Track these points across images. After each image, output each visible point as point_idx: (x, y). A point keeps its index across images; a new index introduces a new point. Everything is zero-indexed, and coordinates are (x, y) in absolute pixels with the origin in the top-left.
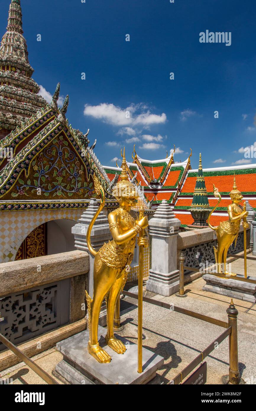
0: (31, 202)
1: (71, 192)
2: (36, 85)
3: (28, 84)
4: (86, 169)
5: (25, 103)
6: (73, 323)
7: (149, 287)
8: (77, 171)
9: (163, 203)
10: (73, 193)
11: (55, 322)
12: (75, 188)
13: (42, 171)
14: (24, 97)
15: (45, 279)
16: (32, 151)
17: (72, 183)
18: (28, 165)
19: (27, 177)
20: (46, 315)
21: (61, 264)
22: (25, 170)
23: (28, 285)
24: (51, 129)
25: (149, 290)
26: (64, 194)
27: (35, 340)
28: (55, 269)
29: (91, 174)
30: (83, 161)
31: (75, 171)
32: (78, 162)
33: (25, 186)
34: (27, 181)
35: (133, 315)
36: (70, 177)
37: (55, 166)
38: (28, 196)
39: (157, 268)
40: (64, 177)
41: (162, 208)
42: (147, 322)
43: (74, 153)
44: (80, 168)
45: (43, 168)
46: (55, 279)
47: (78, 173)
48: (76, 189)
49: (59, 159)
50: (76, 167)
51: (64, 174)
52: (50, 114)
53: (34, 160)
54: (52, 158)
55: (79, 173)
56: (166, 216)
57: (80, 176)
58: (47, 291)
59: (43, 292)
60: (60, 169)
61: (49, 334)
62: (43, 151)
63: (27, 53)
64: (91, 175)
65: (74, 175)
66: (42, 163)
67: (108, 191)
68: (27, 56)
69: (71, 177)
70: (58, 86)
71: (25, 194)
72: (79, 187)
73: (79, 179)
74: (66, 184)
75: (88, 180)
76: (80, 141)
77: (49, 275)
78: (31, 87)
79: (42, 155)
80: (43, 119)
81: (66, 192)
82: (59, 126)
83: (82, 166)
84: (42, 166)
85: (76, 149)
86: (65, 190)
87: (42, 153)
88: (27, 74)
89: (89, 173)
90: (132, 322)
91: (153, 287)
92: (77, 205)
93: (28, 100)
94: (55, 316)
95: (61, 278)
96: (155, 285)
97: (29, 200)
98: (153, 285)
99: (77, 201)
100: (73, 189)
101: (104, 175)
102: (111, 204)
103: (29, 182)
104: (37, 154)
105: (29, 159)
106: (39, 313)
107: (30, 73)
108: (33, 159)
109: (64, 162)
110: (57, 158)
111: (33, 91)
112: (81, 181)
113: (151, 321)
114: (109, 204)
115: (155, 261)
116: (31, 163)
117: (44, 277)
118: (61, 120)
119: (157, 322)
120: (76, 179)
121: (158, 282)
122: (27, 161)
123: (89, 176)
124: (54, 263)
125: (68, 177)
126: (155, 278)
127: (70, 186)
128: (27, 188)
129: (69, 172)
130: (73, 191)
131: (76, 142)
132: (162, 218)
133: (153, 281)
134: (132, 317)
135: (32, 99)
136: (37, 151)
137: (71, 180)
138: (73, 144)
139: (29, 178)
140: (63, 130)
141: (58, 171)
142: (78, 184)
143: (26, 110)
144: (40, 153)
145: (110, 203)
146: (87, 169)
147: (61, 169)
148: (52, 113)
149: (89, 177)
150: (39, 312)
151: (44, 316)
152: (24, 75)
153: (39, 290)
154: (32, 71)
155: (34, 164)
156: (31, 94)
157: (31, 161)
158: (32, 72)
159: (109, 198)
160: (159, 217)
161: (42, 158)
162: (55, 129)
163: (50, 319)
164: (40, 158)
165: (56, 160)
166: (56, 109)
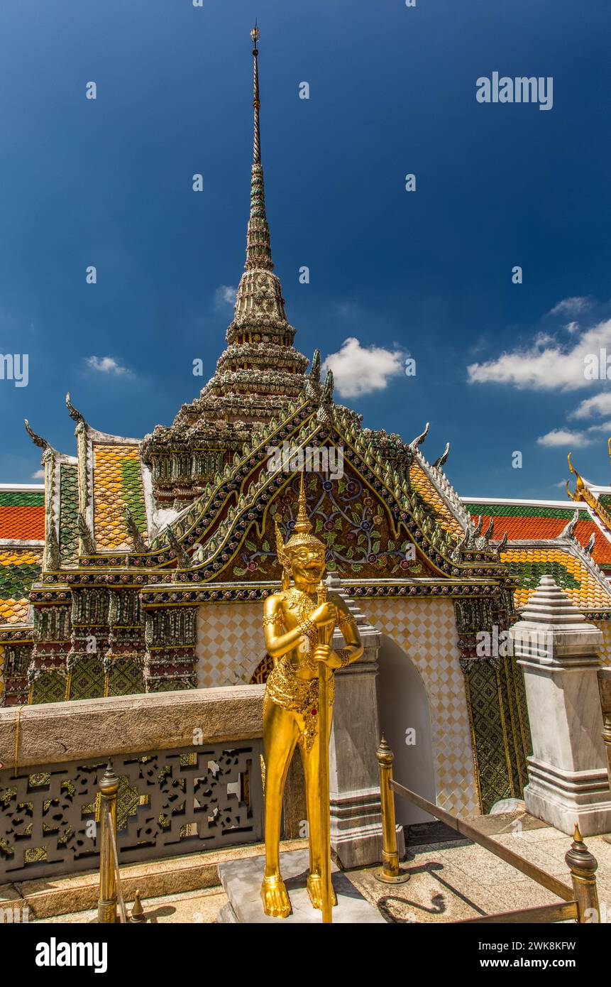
0: (270, 584)
1: (357, 562)
2: (299, 357)
3: (284, 359)
4: (390, 512)
5: (274, 397)
6: (290, 841)
7: (531, 803)
8: (369, 518)
9: (545, 585)
10: (362, 564)
11: (250, 829)
12: (366, 553)
13: (290, 523)
14: (275, 385)
15: (221, 731)
16: (268, 486)
17: (359, 543)
18: (261, 513)
19: (260, 536)
20: (229, 810)
21: (255, 704)
22: (257, 523)
23: (185, 737)
24: (304, 441)
25: (531, 811)
26: (342, 567)
27: (203, 855)
28: (241, 714)
29: (402, 522)
30: (379, 496)
31: (363, 519)
32: (369, 500)
33: (259, 554)
34: (262, 544)
35: (448, 859)
36: (352, 531)
37: (318, 512)
38: (265, 572)
39: (544, 754)
40: (339, 532)
41: (541, 597)
42: (474, 880)
43: (359, 481)
44: (377, 511)
45: (292, 517)
46: (243, 735)
47: (372, 521)
48: (369, 557)
49: (326, 495)
50: (365, 510)
51: (339, 525)
52: (307, 411)
53: (273, 503)
54: (310, 496)
55: (373, 523)
56: (549, 616)
57: (377, 528)
58: (230, 758)
59: (221, 758)
60: (329, 517)
61: (234, 850)
62: (290, 484)
63: (280, 301)
64: (402, 525)
65: (362, 526)
66: (289, 507)
67: (451, 560)
68: (282, 306)
69: (356, 532)
70: (315, 355)
71: (259, 571)
72: (375, 552)
73: (376, 534)
74: (344, 547)
75: (397, 535)
76: (379, 454)
77: (230, 724)
78: (290, 364)
79: (288, 491)
80: (293, 422)
81: (346, 563)
82: (320, 431)
83: (379, 506)
84: (291, 514)
85: (361, 472)
86: (342, 558)
87: (289, 489)
88: (282, 340)
89: (396, 521)
90: (437, 872)
91: (538, 803)
92: (370, 590)
93: (282, 389)
94: (250, 815)
95: (256, 732)
96: (543, 799)
97: (268, 580)
98: (537, 798)
99: (370, 582)
100: (362, 556)
101: (460, 521)
102: (460, 588)
103: (266, 546)
104: (278, 492)
105: (263, 502)
106: (213, 801)
107: (287, 338)
108: (271, 501)
109: (336, 501)
110: (321, 496)
111: (294, 369)
112: (379, 539)
113: (485, 882)
114: (455, 589)
115: (537, 734)
116: (266, 508)
117: (218, 726)
118: (322, 419)
119: (499, 888)
120: (368, 534)
121: (549, 794)
122: (259, 506)
123: (399, 526)
124: (239, 701)
125: (349, 532)
126: (541, 781)
127: (354, 549)
128: (264, 558)
129: (351, 522)
130: (363, 561)
131: (359, 458)
132: (542, 621)
133: (540, 789)
134: (443, 862)
135: (291, 386)
136: (277, 485)
137: (356, 538)
138: (354, 464)
139: (264, 538)
140: (328, 439)
141: (324, 520)
142: (372, 545)
143: (274, 408)
144: (284, 489)
145: (457, 586)
146: (393, 513)
147: (332, 516)
148: (310, 409)
149: (399, 530)
150: (214, 799)
151: (225, 810)
152: (276, 344)
153: (212, 752)
154: (291, 332)
155: (273, 509)
156: (288, 376)
157: (267, 506)
158: (293, 333)
159: (456, 576)
160: (534, 620)
161: (288, 497)
162: (312, 439)
163: (238, 818)
164: (286, 498)
165: (320, 498)
166: (316, 400)
